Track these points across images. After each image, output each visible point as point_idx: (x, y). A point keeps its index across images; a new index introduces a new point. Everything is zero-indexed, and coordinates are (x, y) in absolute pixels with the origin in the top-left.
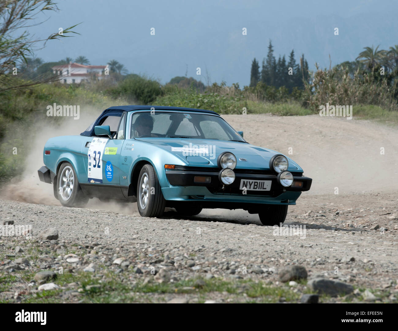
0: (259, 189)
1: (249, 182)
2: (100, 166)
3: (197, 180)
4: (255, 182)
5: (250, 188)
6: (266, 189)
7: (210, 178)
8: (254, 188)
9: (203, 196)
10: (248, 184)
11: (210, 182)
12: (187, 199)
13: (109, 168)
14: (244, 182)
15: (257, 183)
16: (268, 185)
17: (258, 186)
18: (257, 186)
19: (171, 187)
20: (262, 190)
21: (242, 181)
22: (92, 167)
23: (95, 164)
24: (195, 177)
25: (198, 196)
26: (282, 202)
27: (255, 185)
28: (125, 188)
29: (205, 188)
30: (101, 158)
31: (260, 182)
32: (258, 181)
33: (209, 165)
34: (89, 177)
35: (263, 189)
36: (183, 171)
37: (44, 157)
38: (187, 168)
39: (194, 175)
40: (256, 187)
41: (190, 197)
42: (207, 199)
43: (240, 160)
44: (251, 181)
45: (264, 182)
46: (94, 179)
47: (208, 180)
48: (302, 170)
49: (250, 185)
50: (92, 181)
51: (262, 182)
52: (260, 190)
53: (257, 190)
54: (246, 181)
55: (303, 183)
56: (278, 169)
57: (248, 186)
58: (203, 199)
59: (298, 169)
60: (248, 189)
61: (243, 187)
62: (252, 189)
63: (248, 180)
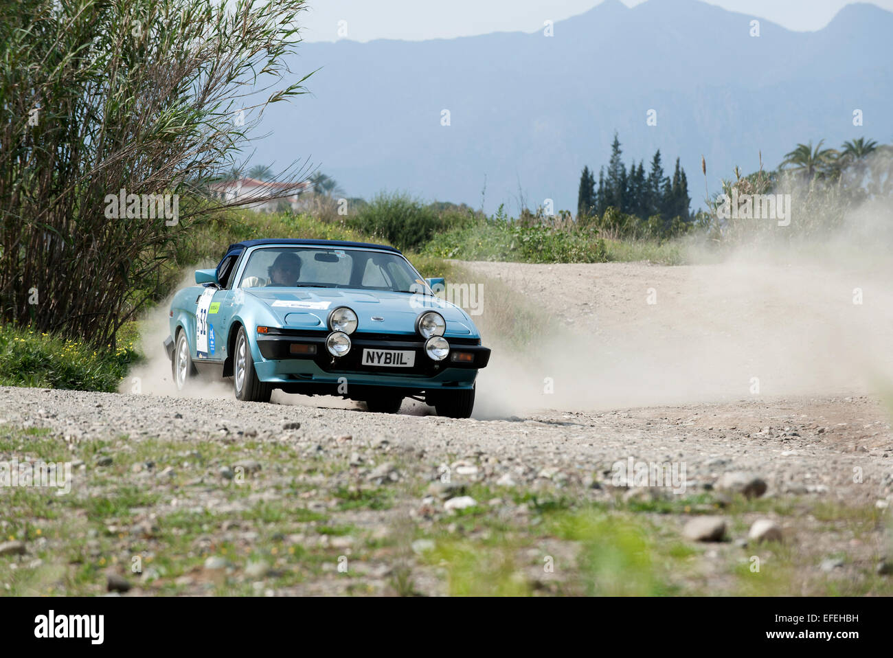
0: (394, 363)
1: (377, 353)
2: (205, 332)
3: (294, 349)
4: (386, 354)
5: (379, 362)
6: (406, 364)
7: (316, 346)
8: (385, 363)
9: (311, 375)
10: (376, 355)
11: (316, 353)
13: (212, 334)
14: (369, 353)
15: (391, 354)
16: (409, 358)
17: (392, 359)
18: (390, 359)
19: (264, 360)
20: (399, 365)
21: (365, 351)
22: (199, 334)
23: (202, 330)
24: (292, 345)
25: (302, 374)
26: (443, 385)
27: (386, 358)
29: (312, 362)
30: (206, 320)
31: (395, 354)
32: (392, 352)
33: (319, 326)
34: (198, 350)
35: (401, 363)
36: (278, 337)
38: (283, 332)
39: (289, 343)
40: (388, 361)
42: (316, 380)
43: (373, 320)
44: (380, 351)
45: (402, 354)
46: (201, 353)
47: (312, 349)
48: (477, 336)
49: (379, 358)
50: (200, 356)
51: (399, 354)
52: (395, 365)
53: (391, 365)
54: (371, 351)
55: (473, 355)
56: (426, 333)
57: (376, 360)
58: (311, 379)
59: (471, 334)
60: (376, 363)
61: (367, 362)
62: (382, 364)
63: (375, 351)
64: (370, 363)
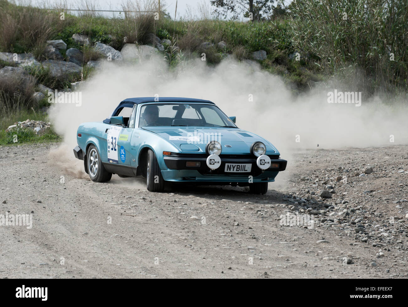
0: (241, 171)
1: (233, 165)
2: (116, 149)
3: (188, 164)
4: (237, 166)
5: (233, 170)
6: (247, 170)
7: (200, 162)
8: (237, 170)
9: (195, 177)
10: (232, 167)
11: (200, 166)
12: (182, 180)
13: (122, 151)
14: (228, 165)
15: (239, 166)
16: (248, 167)
18: (239, 168)
19: (169, 170)
20: (244, 172)
21: (227, 164)
22: (110, 149)
23: (112, 148)
24: (187, 162)
25: (190, 177)
26: (262, 180)
27: (237, 168)
28: (134, 168)
29: (197, 171)
30: (116, 143)
31: (242, 166)
32: (240, 165)
33: (199, 151)
34: (108, 158)
35: (245, 170)
36: (176, 158)
37: (78, 138)
38: (179, 155)
40: (238, 169)
41: (184, 178)
42: (197, 180)
43: (225, 146)
44: (234, 165)
45: (245, 165)
46: (112, 160)
47: (198, 164)
48: (279, 153)
49: (234, 168)
50: (111, 161)
51: (243, 166)
52: (242, 172)
53: (240, 172)
54: (229, 164)
55: (279, 164)
56: (256, 154)
57: (232, 169)
58: (195, 180)
59: (276, 152)
60: (232, 171)
61: (227, 170)
62: (235, 171)
63: (232, 164)
64: (229, 171)
